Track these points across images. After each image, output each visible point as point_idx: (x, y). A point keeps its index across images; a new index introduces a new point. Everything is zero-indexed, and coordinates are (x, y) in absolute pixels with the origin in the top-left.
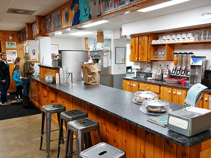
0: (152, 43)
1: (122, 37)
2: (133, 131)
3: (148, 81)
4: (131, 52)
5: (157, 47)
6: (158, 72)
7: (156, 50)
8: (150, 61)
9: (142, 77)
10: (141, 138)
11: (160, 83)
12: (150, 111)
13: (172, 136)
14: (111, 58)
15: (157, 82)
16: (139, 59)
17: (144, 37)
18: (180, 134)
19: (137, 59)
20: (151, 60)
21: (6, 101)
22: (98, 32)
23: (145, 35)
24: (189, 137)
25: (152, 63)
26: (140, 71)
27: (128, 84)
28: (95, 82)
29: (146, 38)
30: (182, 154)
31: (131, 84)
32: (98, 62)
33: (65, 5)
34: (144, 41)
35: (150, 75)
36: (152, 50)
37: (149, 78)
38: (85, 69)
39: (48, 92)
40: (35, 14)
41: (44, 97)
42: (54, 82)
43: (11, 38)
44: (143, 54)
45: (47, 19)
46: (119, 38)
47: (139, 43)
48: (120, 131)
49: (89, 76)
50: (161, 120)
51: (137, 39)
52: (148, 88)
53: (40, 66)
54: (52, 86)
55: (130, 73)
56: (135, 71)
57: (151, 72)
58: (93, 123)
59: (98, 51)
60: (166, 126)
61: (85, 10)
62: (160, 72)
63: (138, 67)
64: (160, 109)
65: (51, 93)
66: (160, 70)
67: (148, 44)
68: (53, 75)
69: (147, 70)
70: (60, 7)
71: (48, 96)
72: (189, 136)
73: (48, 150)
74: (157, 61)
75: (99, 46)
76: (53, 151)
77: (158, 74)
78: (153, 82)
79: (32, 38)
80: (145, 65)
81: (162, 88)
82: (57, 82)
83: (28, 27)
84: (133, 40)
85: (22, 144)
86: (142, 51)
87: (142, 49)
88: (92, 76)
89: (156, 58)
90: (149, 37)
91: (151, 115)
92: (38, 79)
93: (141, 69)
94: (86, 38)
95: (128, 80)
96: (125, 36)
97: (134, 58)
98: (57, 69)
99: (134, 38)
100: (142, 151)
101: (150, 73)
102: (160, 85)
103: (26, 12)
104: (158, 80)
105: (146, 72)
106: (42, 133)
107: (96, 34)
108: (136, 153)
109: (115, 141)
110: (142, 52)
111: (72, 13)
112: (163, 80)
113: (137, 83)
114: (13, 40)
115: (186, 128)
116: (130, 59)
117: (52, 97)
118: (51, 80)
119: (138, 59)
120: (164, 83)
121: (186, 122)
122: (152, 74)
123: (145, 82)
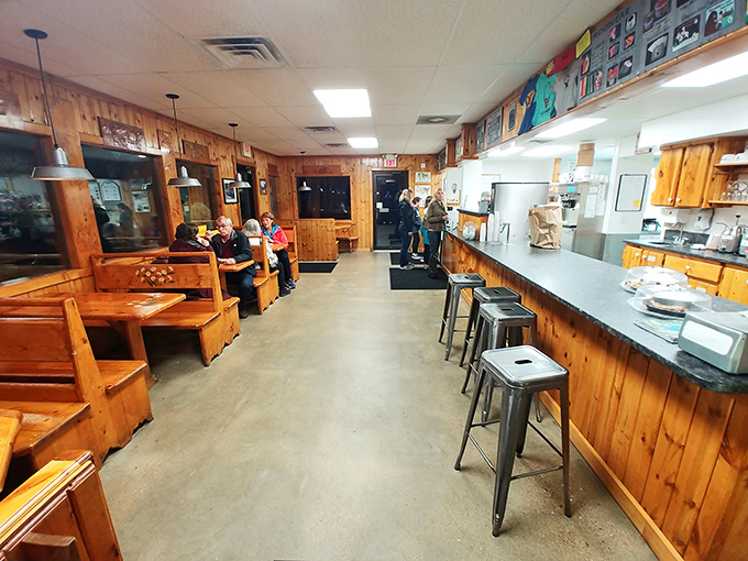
0: (722, 163)
1: (639, 153)
2: (605, 343)
3: (693, 252)
4: (658, 184)
5: (736, 171)
6: (727, 232)
7: (733, 180)
8: (708, 206)
9: (679, 242)
10: (618, 359)
11: (727, 258)
12: (651, 309)
13: (680, 362)
14: (605, 199)
15: (718, 256)
16: (678, 200)
17: (699, 148)
18: (705, 362)
19: (670, 199)
20: (711, 204)
21: (406, 264)
22: (582, 146)
23: (702, 145)
24: (730, 375)
25: (712, 209)
26: (676, 229)
27: (637, 254)
28: (552, 244)
29: (707, 150)
30: (711, 411)
31: (644, 257)
32: (573, 206)
33: (511, 96)
34: (699, 158)
35: (703, 238)
36: (719, 179)
37: (696, 246)
38: (536, 217)
39: (468, 254)
40: (460, 121)
41: (461, 262)
42: (476, 239)
43: (423, 166)
44: (690, 189)
45: (479, 129)
46: (633, 154)
47: (683, 163)
48: (578, 338)
49: (542, 231)
50: (669, 328)
51: (679, 153)
52: (688, 267)
53: (460, 211)
54: (472, 244)
55: (651, 233)
56: (662, 229)
57: (707, 233)
58: (525, 313)
59: (576, 184)
60: (675, 342)
61: (546, 101)
62: (734, 233)
63: (673, 219)
64: (681, 308)
65: (471, 257)
66: (735, 228)
67: (709, 164)
68: (477, 227)
69: (697, 226)
70: (502, 103)
71: (466, 262)
72: (729, 371)
73: (449, 344)
74: (730, 205)
75: (581, 174)
76: (458, 348)
77: (724, 237)
78: (706, 255)
79: (453, 164)
80: (692, 216)
81: (727, 270)
82: (482, 239)
83: (449, 146)
84: (667, 156)
85: (417, 328)
86: (689, 181)
87: (689, 177)
88: (547, 231)
89: (726, 198)
90: (715, 147)
91: (652, 316)
92: (455, 234)
93: (679, 224)
94: (558, 160)
95: (638, 246)
96: (647, 148)
97: (662, 198)
98: (484, 216)
99: (671, 152)
100: (617, 385)
101: (703, 235)
102: (723, 264)
103: (446, 120)
104: (723, 252)
105: (691, 230)
106: (445, 317)
107: (578, 149)
108: (603, 386)
109: (566, 355)
110: (687, 185)
111: (522, 110)
112: (737, 253)
113: (661, 255)
114: (427, 170)
115: (723, 351)
116: (654, 199)
117: (472, 264)
118: (473, 234)
119: (674, 201)
120: (740, 260)
121: (730, 340)
122: (707, 236)
123: (682, 255)
